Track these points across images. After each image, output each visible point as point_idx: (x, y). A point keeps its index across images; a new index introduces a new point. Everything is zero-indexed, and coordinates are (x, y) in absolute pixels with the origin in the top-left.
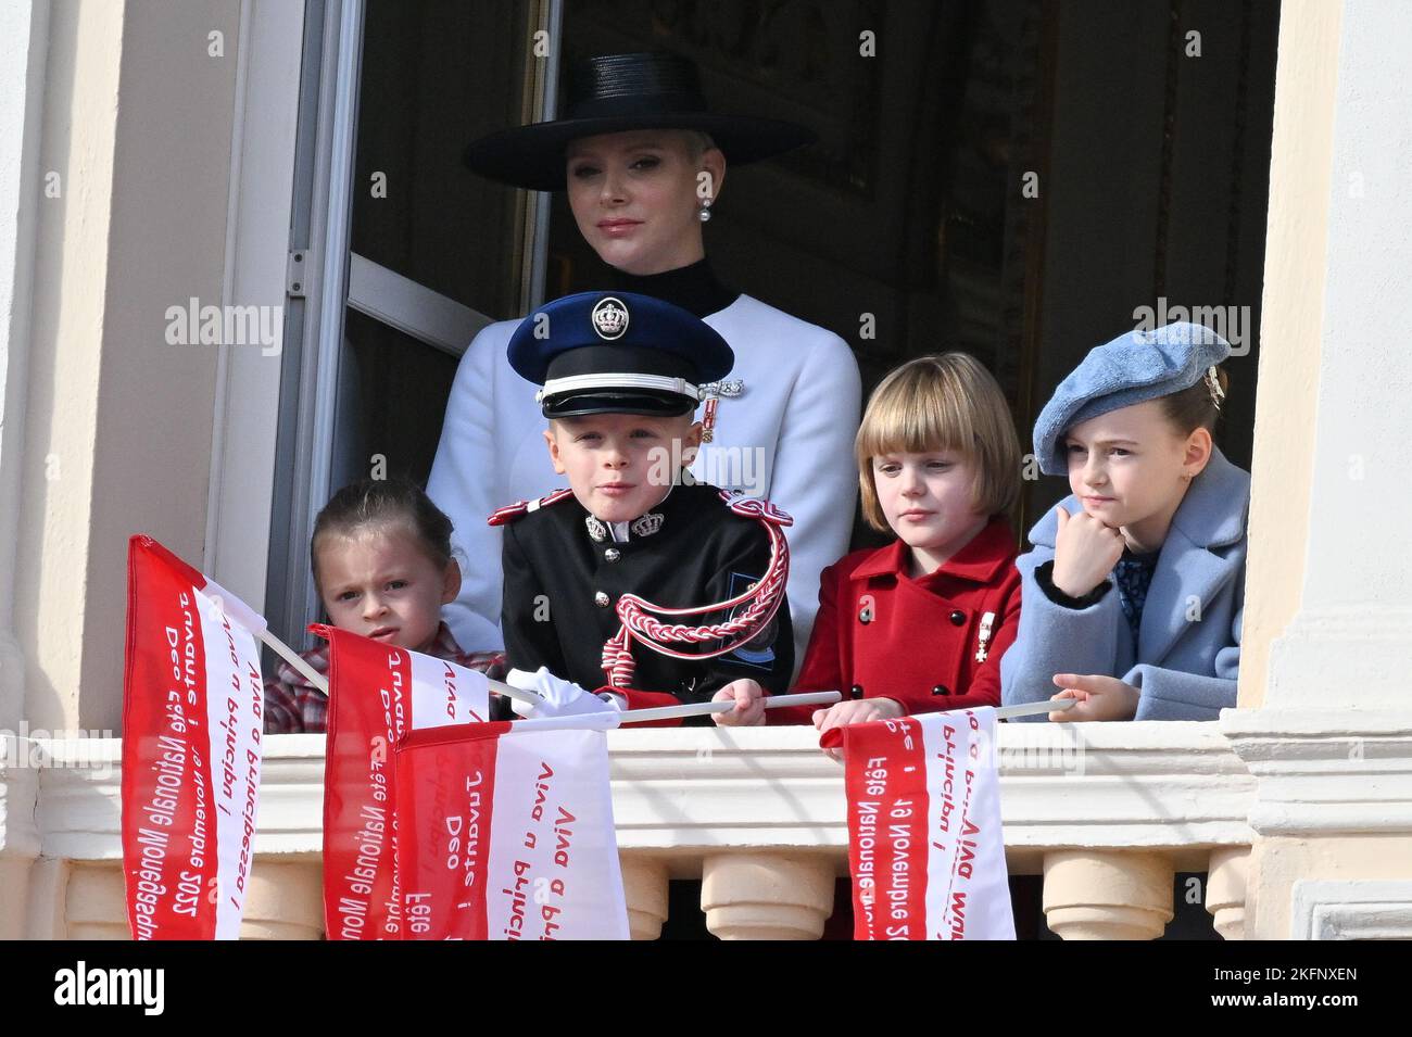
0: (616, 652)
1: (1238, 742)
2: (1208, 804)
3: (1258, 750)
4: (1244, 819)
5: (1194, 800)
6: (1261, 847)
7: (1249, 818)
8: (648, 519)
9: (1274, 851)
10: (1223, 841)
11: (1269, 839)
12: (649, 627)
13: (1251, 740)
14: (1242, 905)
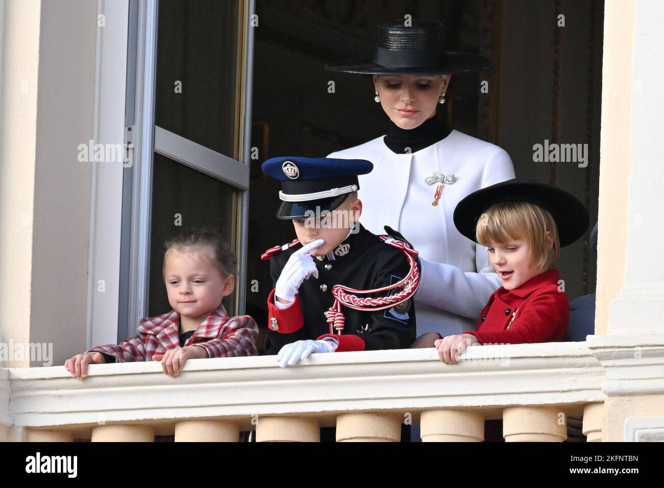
0: (335, 314)
1: (596, 351)
2: (583, 382)
3: (605, 355)
4: (600, 389)
5: (576, 381)
6: (609, 402)
7: (602, 388)
8: (342, 247)
9: (615, 404)
10: (589, 400)
11: (612, 398)
12: (353, 300)
13: (602, 350)
14: (600, 431)
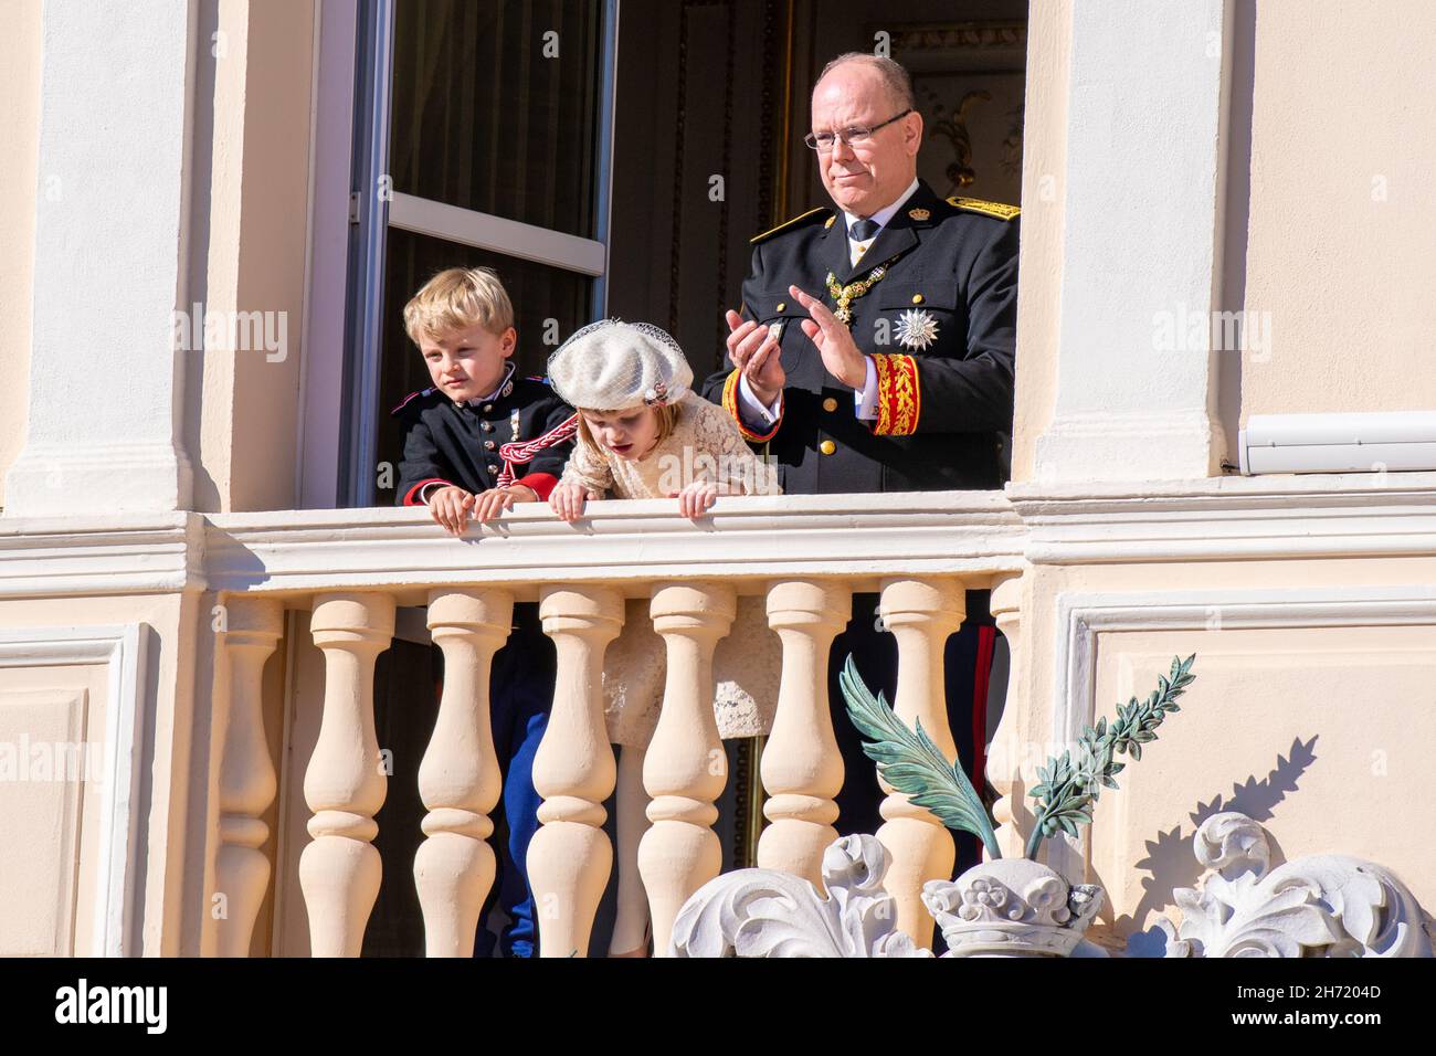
1: (1018, 503)
2: (996, 544)
3: (1030, 508)
4: (1021, 554)
6: (1031, 572)
7: (1025, 553)
9: (1040, 575)
10: (1004, 568)
11: (1038, 566)
13: (1026, 502)
14: (1017, 610)
